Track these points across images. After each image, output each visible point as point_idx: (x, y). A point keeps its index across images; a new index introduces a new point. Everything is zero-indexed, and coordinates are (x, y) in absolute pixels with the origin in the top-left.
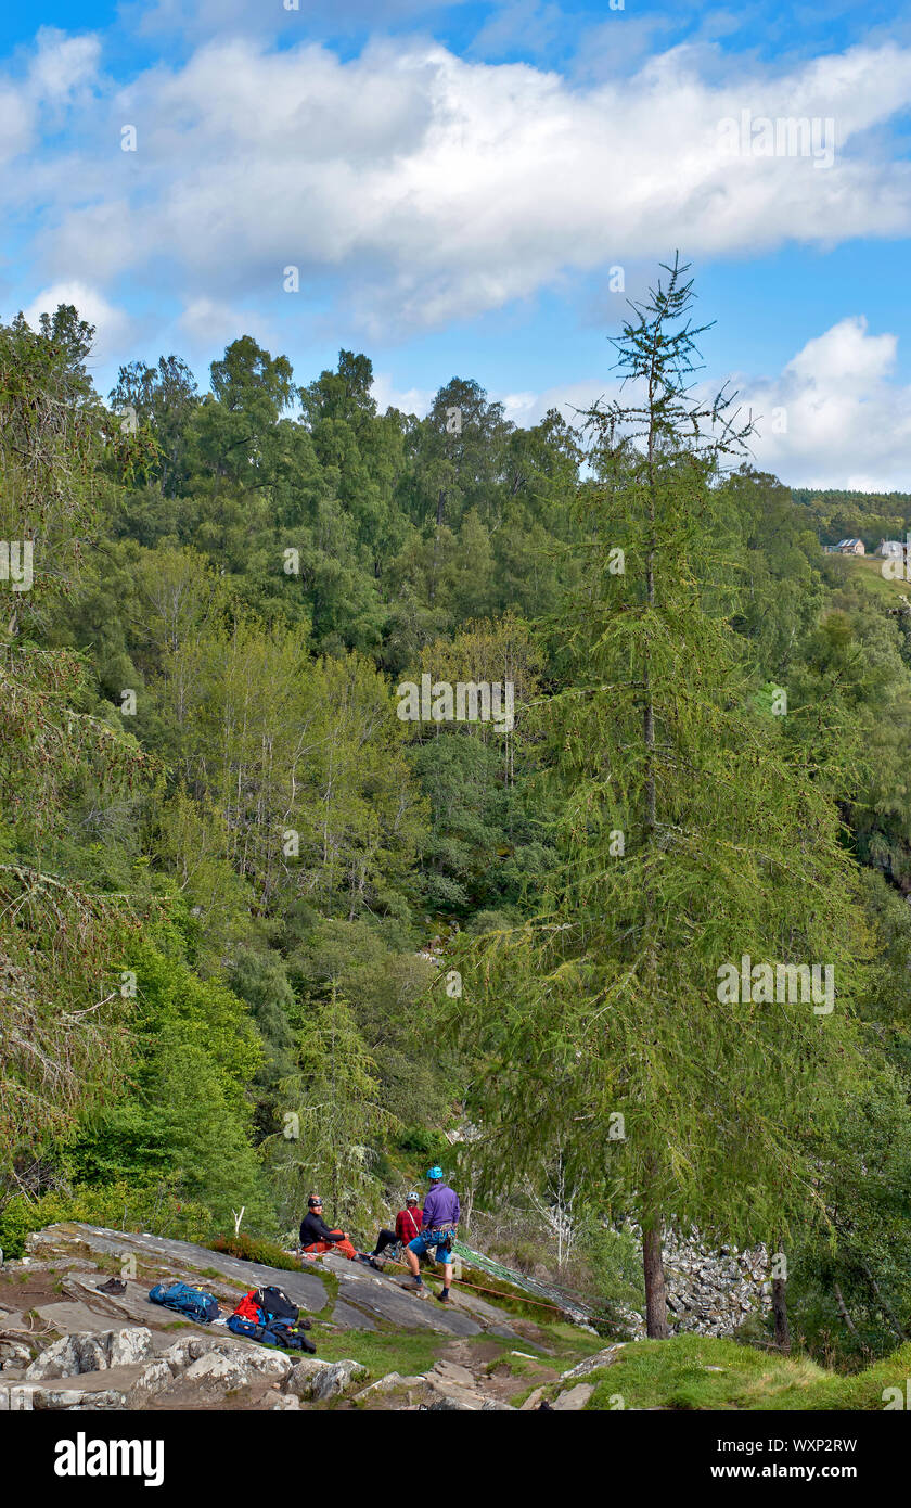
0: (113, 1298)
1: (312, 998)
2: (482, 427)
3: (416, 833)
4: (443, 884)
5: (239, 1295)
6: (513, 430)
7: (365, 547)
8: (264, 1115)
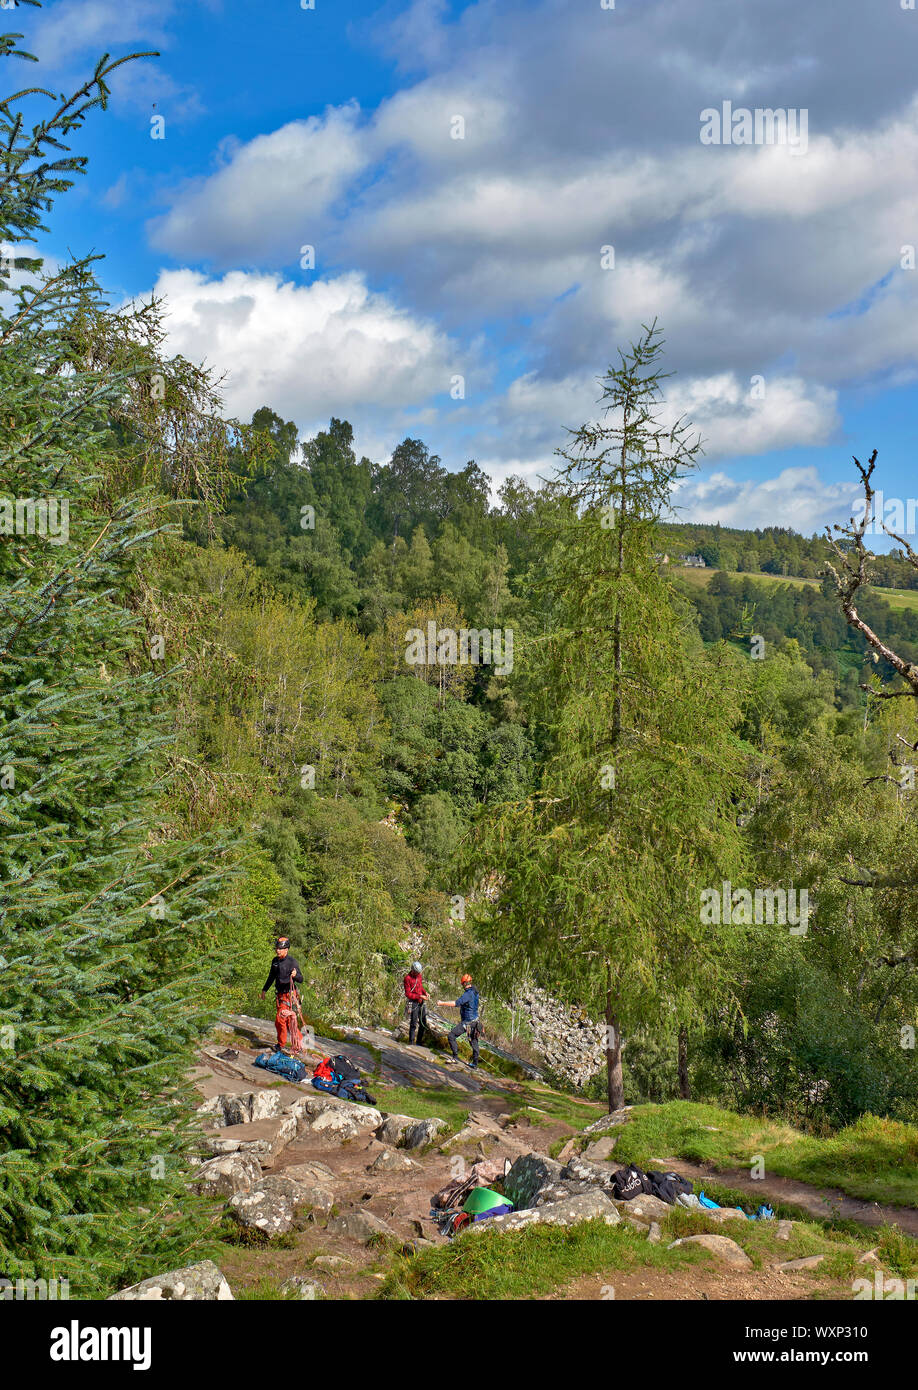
0: (230, 1063)
1: (311, 851)
2: (425, 472)
3: (381, 742)
4: (396, 775)
5: (317, 1061)
6: (445, 475)
7: (346, 550)
8: (279, 929)
